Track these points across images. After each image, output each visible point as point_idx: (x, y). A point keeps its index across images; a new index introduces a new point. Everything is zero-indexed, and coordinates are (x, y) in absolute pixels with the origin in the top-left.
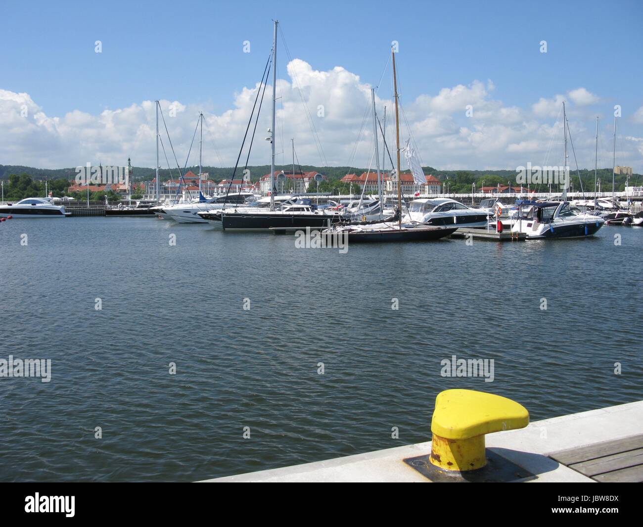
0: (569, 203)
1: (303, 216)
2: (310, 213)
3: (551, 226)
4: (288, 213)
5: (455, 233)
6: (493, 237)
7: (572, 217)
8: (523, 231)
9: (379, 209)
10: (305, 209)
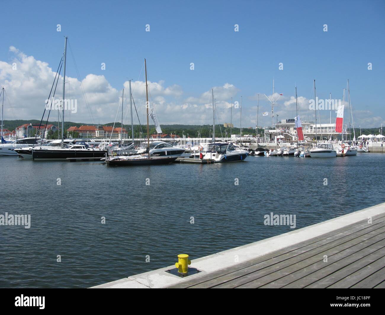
0: (233, 144)
1: (81, 151)
2: (85, 150)
3: (225, 155)
4: (72, 150)
5: (176, 160)
6: (198, 162)
7: (235, 151)
8: (212, 159)
9: (132, 147)
10: (82, 147)
